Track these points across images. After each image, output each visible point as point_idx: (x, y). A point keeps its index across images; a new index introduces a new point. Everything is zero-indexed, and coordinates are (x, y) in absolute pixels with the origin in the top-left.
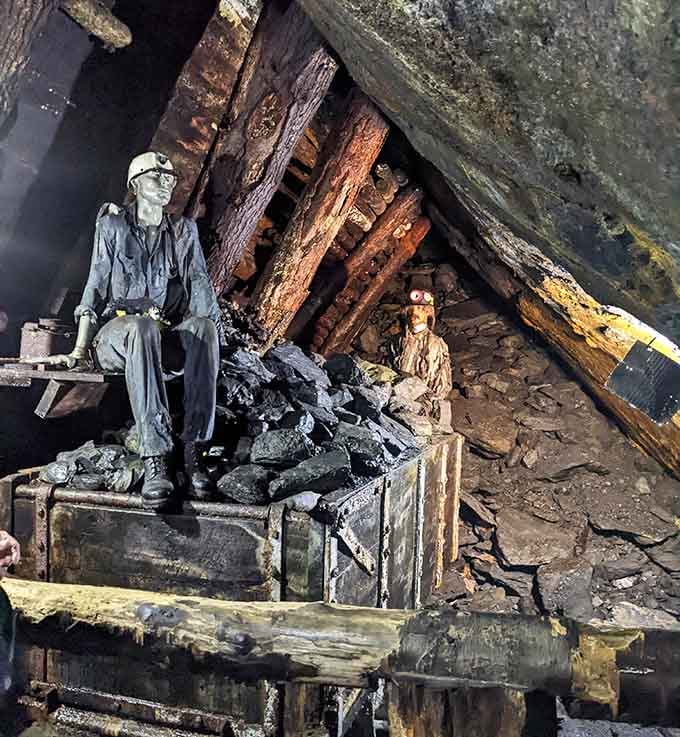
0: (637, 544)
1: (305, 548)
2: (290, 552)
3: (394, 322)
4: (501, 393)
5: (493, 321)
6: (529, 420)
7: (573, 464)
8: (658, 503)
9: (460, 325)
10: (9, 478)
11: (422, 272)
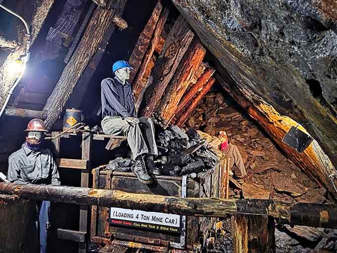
0: (292, 196)
1: (194, 189)
2: (189, 190)
3: (200, 115)
4: (241, 142)
5: (237, 115)
6: (252, 152)
7: (269, 168)
8: (299, 182)
9: (225, 117)
10: (98, 168)
11: (209, 96)
